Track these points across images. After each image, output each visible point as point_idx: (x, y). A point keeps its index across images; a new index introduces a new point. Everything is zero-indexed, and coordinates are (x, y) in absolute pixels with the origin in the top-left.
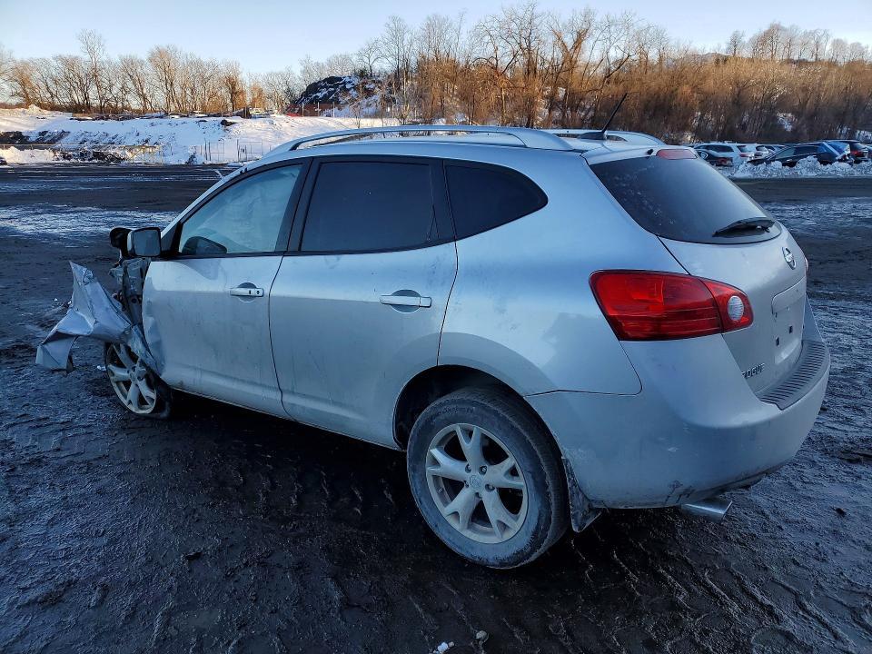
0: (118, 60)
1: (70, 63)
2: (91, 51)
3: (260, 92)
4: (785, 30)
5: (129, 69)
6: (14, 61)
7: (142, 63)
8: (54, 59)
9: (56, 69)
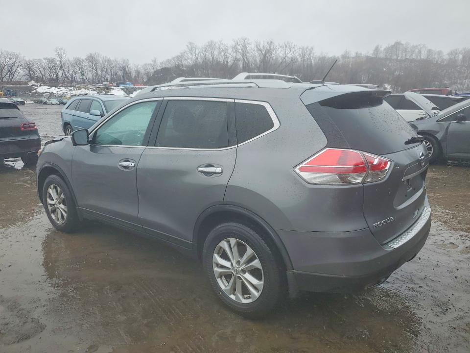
0: (72, 59)
1: (51, 61)
2: (60, 56)
3: (139, 73)
4: (402, 45)
5: (77, 63)
6: (25, 61)
7: (83, 60)
8: (45, 59)
9: (45, 64)
